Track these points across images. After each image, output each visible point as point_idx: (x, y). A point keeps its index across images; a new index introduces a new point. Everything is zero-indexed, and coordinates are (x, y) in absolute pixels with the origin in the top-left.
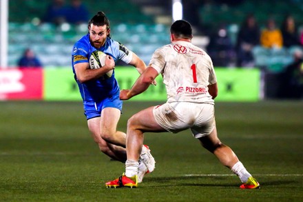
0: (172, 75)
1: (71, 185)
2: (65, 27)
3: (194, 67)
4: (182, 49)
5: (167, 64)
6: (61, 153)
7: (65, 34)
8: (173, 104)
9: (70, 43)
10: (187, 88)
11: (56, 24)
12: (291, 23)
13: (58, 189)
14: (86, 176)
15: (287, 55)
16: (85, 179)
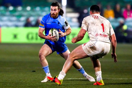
0: (92, 29)
1: (14, 83)
2: (11, 8)
3: (102, 25)
4: (96, 17)
5: (90, 24)
6: (9, 68)
7: (11, 11)
8: (94, 42)
9: (14, 16)
10: (100, 34)
11: (7, 7)
12: (118, 7)
13: (8, 85)
14: (21, 79)
15: (116, 22)
16: (20, 80)
